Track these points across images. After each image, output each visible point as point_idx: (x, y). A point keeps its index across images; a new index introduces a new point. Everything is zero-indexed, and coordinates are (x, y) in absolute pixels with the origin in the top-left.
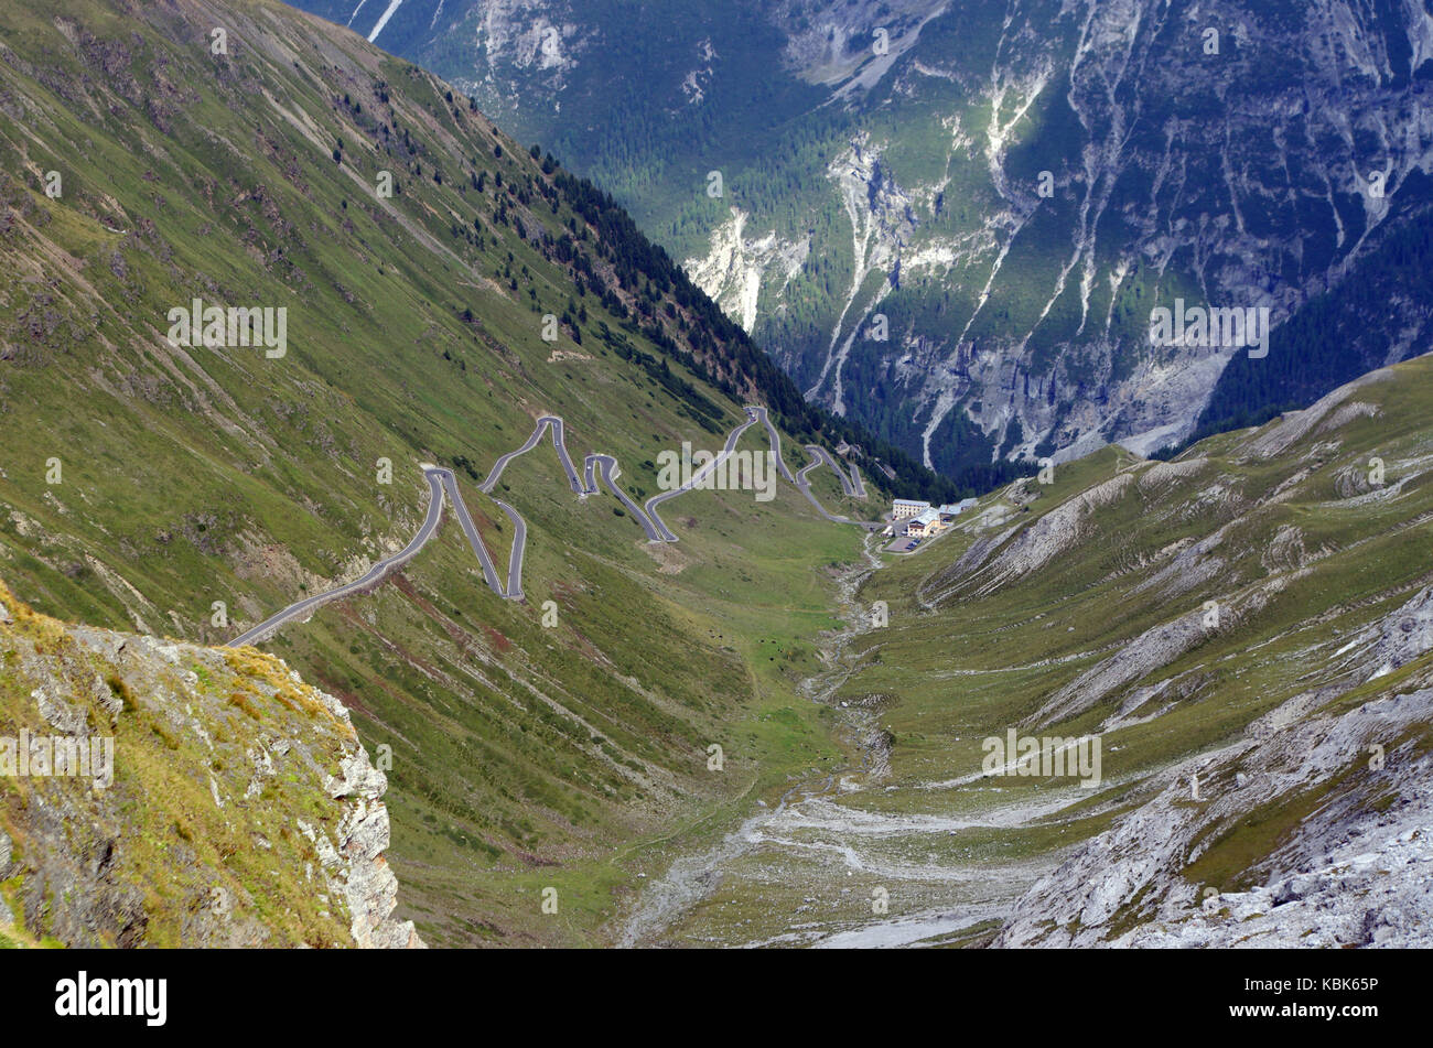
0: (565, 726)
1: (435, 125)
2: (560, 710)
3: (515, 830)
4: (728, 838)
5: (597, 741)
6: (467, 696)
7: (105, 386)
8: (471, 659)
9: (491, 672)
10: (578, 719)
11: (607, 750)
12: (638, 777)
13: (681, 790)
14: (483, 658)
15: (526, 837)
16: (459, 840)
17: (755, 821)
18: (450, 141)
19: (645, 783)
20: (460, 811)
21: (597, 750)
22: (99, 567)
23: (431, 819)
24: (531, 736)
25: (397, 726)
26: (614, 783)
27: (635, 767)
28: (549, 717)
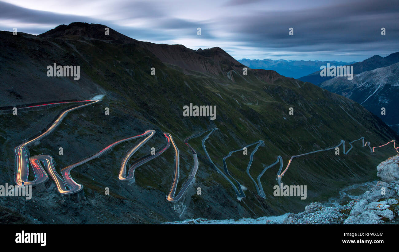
0: (347, 168)
1: (359, 109)
2: (347, 166)
3: (336, 176)
4: (363, 184)
5: (350, 170)
6: (336, 162)
7: (305, 129)
8: (338, 159)
9: (339, 161)
10: (349, 168)
11: (351, 171)
12: (354, 175)
13: (359, 177)
14: (339, 159)
15: (337, 177)
16: (328, 176)
17: (368, 183)
18: (360, 110)
19: (355, 176)
20: (330, 173)
21: (350, 171)
22: (298, 144)
23: (326, 173)
24: (342, 168)
25: (326, 164)
26: (351, 175)
27: (354, 174)
28: (345, 166)
